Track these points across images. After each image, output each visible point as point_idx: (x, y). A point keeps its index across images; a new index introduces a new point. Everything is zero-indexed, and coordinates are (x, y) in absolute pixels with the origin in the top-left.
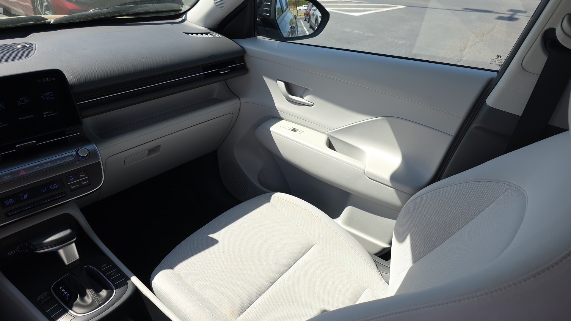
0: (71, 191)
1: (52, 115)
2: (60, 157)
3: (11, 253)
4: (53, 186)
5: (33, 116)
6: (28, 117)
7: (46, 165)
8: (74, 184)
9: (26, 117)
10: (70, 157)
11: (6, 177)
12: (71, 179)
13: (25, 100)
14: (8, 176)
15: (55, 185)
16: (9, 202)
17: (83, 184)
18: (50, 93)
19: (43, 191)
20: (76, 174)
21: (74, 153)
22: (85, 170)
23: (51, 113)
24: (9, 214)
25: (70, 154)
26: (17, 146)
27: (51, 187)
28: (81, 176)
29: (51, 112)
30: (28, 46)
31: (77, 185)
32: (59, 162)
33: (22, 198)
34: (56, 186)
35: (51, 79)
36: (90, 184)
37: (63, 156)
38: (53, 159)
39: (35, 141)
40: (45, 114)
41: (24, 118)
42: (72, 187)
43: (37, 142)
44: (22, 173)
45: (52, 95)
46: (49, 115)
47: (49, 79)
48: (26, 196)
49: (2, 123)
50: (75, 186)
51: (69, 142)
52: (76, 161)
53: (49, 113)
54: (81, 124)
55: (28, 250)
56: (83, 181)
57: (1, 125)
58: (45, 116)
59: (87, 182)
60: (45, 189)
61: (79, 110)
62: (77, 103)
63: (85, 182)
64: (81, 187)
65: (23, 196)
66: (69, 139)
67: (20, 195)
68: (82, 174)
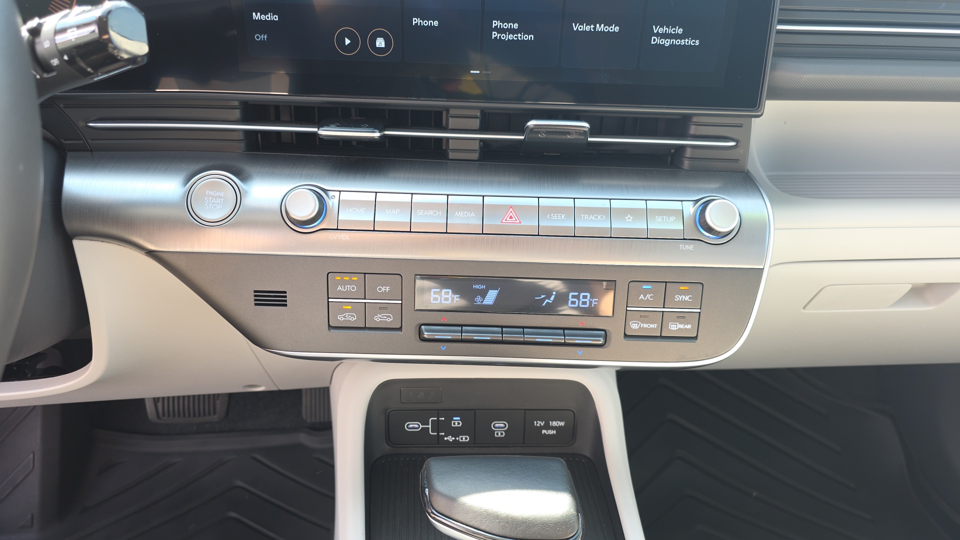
0: (626, 336)
1: (677, 42)
2: (642, 205)
3: (414, 426)
4: (578, 297)
5: (617, 29)
6: (600, 28)
7: (586, 216)
8: (644, 316)
9: (595, 28)
10: (673, 219)
11: (459, 214)
12: (642, 297)
14: (469, 214)
15: (585, 297)
16: (442, 297)
17: (673, 326)
19: (544, 299)
20: (665, 283)
21: (690, 209)
22: (697, 282)
23: (676, 36)
24: (427, 335)
25: (677, 206)
26: (531, 123)
27: (573, 297)
28: (679, 298)
29: (680, 31)
31: (652, 326)
32: (629, 222)
33: (478, 299)
34: (587, 300)
36: (696, 338)
37: (653, 205)
38: (616, 203)
39: (586, 125)
40: (658, 35)
41: (588, 28)
42: (635, 326)
43: (593, 132)
44: (511, 217)
48: (491, 297)
49: (516, 26)
50: (646, 326)
51: (686, 164)
52: (684, 239)
53: (671, 31)
54: (757, 111)
55: (450, 439)
56: (678, 317)
57: (512, 31)
58: (655, 40)
59: (689, 326)
60: (552, 298)
61: (773, 56)
62: (780, 27)
63: (681, 326)
64: (661, 337)
65: (483, 294)
66: (688, 153)
67: (477, 287)
68: (685, 293)
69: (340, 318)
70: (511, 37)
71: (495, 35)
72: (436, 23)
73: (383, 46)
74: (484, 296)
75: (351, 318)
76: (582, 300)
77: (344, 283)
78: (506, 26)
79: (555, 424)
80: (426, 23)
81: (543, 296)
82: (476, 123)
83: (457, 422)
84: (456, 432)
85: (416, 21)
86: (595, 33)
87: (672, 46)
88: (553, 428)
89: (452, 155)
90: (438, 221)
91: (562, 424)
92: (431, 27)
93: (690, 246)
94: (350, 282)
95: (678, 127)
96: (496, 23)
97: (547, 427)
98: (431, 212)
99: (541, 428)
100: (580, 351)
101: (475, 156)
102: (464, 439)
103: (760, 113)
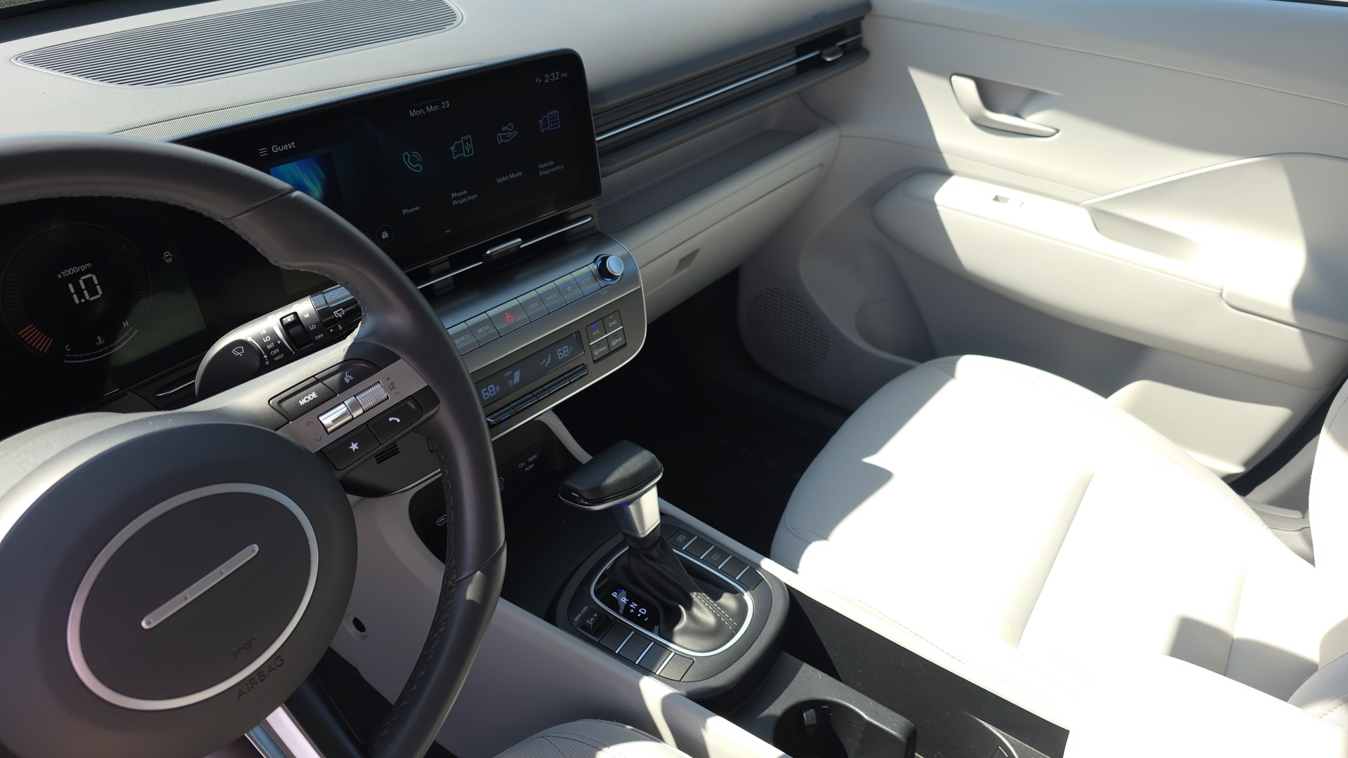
0: (594, 361)
1: (552, 170)
2: (570, 277)
5: (521, 174)
6: (512, 176)
7: (548, 298)
8: (599, 345)
9: (509, 178)
10: (589, 278)
11: (480, 331)
12: (594, 333)
13: (511, 132)
14: (485, 327)
15: (564, 349)
17: (613, 343)
18: (555, 112)
19: (546, 362)
20: (600, 320)
21: (595, 268)
22: (614, 311)
23: (551, 167)
24: (493, 422)
25: (586, 269)
26: (488, 252)
27: (560, 352)
28: (610, 325)
29: (552, 163)
31: (604, 348)
32: (571, 291)
33: (510, 382)
34: (567, 351)
35: (560, 76)
36: (625, 345)
37: (575, 275)
38: (558, 282)
39: (519, 240)
40: (542, 169)
41: (505, 179)
42: (596, 353)
43: (524, 242)
44: (510, 318)
45: (557, 117)
46: (547, 172)
47: (555, 76)
48: (517, 375)
49: (465, 192)
50: (601, 350)
51: (569, 242)
52: (599, 288)
53: (548, 165)
57: (464, 196)
58: (542, 173)
59: (620, 339)
60: (549, 360)
61: (599, 156)
62: (598, 139)
63: (617, 341)
64: (611, 352)
65: (512, 377)
66: (568, 235)
67: (506, 375)
68: (612, 320)
70: (464, 200)
71: (455, 202)
72: (418, 208)
73: (387, 236)
74: (513, 379)
76: (564, 352)
78: (460, 194)
79: (531, 459)
80: (412, 210)
81: (544, 360)
82: (448, 264)
85: (405, 211)
86: (510, 180)
87: (551, 173)
88: (531, 463)
89: (437, 294)
90: (471, 342)
91: (536, 456)
92: (416, 212)
93: (605, 291)
95: (560, 221)
96: (453, 195)
97: (528, 464)
98: (463, 338)
99: (525, 467)
100: (576, 384)
101: (455, 288)
103: (602, 194)
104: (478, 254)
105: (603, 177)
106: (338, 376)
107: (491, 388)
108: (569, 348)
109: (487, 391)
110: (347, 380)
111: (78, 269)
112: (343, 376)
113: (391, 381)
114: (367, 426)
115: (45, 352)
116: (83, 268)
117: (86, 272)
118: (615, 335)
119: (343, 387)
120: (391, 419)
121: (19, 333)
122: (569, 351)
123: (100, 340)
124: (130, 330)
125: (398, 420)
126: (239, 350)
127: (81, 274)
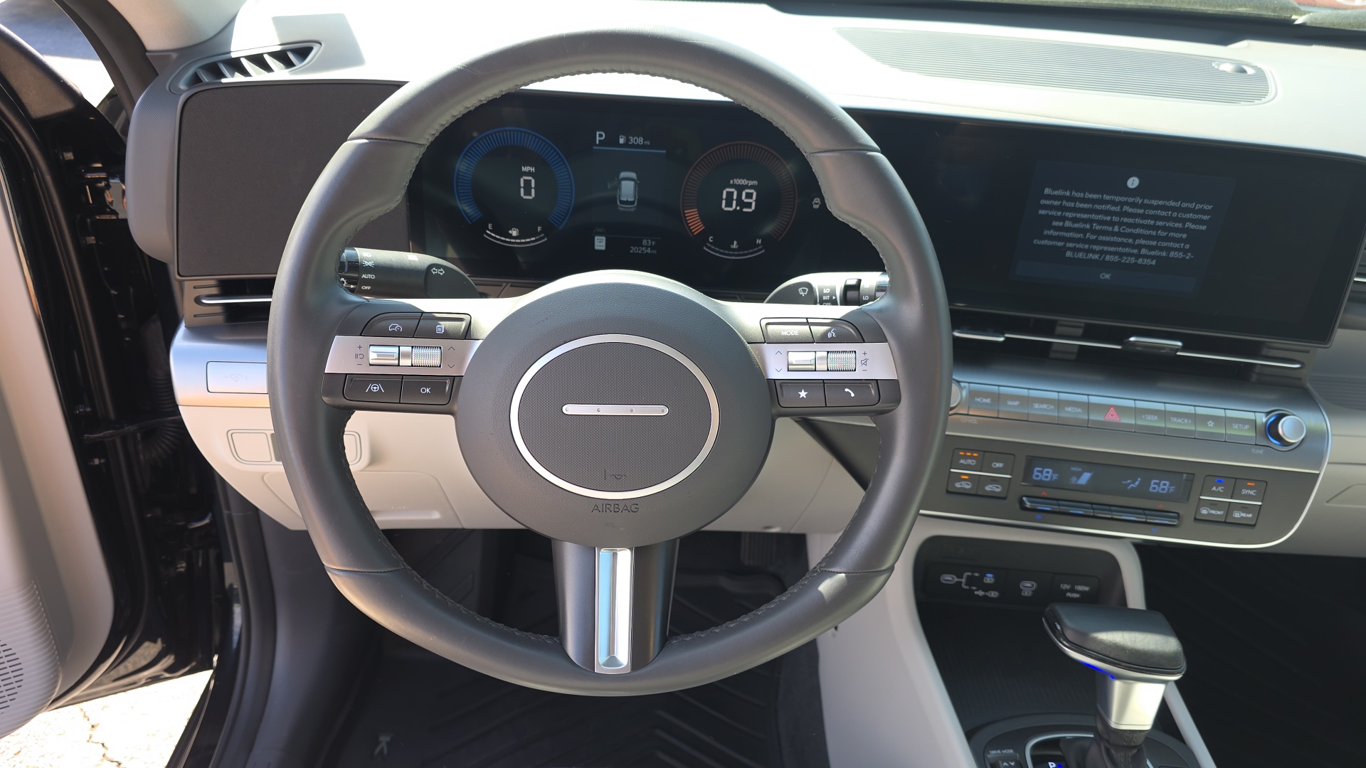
0: (1196, 519)
2: (1220, 413)
3: (948, 578)
4: (1159, 484)
7: (1175, 419)
8: (1213, 505)
10: (1247, 427)
11: (1069, 409)
12: (1214, 488)
14: (1076, 409)
15: (1165, 485)
16: (1042, 474)
17: (1237, 515)
19: (1129, 484)
20: (1234, 479)
21: (1262, 420)
22: (1263, 480)
24: (1028, 505)
25: (1250, 416)
26: (1132, 339)
27: (1155, 484)
28: (1245, 492)
30: (1250, 71)
31: (1219, 513)
32: (1210, 427)
33: (1074, 479)
34: (1166, 487)
36: (1254, 525)
37: (1230, 414)
38: (1200, 411)
39: (1178, 344)
42: (1204, 512)
43: (1184, 349)
44: (1110, 415)
48: (1085, 478)
50: (1213, 512)
51: (1254, 377)
52: (1256, 445)
54: (1326, 344)
55: (981, 593)
56: (1242, 507)
59: (1250, 516)
60: (1137, 483)
61: (1348, 300)
62: (1356, 279)
63: (1244, 515)
64: (1225, 522)
65: (1079, 475)
66: (1257, 370)
67: (1074, 469)
68: (1251, 488)
69: (958, 485)
74: (1079, 477)
75: (967, 486)
76: (1162, 487)
77: (966, 457)
79: (1080, 588)
81: (1129, 481)
82: (1080, 331)
83: (989, 579)
84: (987, 588)
88: (1077, 592)
89: (1052, 355)
90: (1051, 414)
91: (1087, 589)
93: (1261, 451)
94: (971, 457)
95: (1254, 351)
97: (1072, 590)
98: (1045, 406)
99: (1067, 591)
100: (1154, 528)
101: (1073, 357)
102: (993, 594)
103: (1328, 346)
104: (1120, 336)
105: (1342, 326)
106: (826, 328)
107: (1048, 472)
108: (1171, 485)
109: (1041, 472)
110: (829, 335)
111: (746, 182)
112: (829, 331)
113: (867, 356)
114: (824, 383)
115: (695, 234)
116: (751, 183)
117: (751, 187)
118: (1244, 508)
119: (824, 339)
120: (847, 390)
121: (686, 212)
122: (1169, 489)
123: (735, 245)
124: (759, 248)
125: (853, 395)
126: (804, 291)
127: (747, 187)
